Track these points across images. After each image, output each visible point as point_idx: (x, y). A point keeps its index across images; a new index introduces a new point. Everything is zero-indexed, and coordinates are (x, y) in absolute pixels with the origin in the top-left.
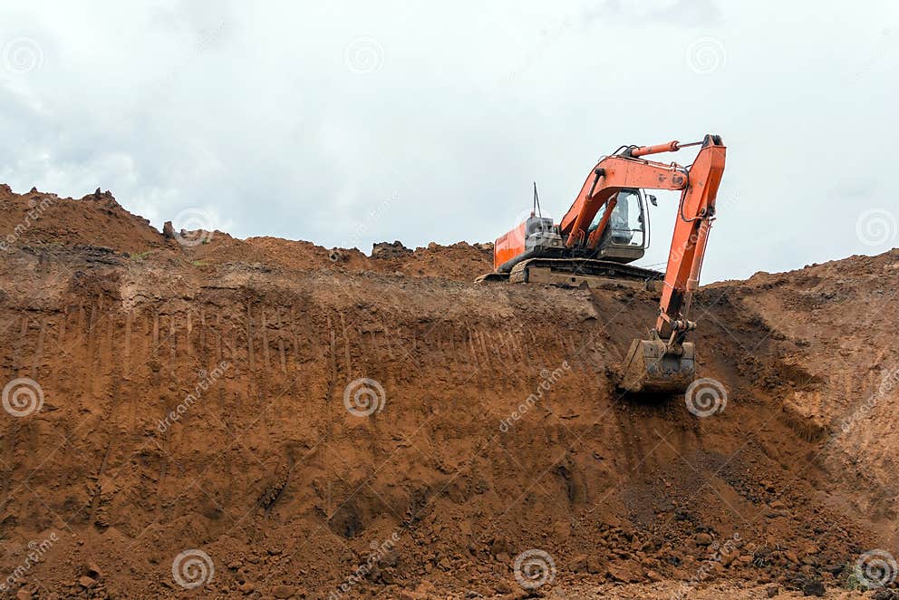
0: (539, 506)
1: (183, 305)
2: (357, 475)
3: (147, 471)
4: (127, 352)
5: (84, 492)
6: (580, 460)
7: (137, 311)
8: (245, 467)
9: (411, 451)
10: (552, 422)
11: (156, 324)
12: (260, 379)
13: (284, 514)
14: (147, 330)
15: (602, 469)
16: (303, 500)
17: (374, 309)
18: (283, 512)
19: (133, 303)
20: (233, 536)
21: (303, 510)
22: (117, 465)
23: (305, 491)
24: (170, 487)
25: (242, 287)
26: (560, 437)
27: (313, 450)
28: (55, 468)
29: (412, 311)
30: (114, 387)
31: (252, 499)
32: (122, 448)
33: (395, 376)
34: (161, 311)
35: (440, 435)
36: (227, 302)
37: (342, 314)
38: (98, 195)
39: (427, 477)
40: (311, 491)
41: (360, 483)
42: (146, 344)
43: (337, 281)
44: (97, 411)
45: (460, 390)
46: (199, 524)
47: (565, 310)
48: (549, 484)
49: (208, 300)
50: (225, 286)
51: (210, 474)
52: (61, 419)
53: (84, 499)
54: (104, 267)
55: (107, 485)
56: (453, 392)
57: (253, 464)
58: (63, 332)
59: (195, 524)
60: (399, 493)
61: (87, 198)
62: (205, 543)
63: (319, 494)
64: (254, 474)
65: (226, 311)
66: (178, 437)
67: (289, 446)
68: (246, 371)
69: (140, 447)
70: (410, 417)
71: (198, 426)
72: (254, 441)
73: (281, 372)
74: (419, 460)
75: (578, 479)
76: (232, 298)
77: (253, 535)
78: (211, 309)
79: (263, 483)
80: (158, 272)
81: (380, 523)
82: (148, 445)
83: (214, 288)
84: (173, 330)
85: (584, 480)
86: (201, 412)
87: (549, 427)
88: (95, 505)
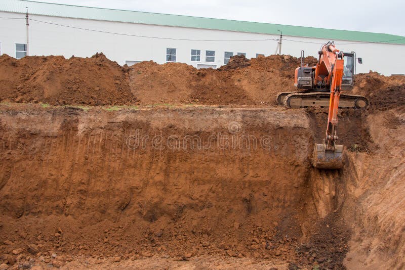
0: (234, 214)
1: (99, 131)
2: (156, 200)
3: (82, 196)
4: (78, 152)
5: (61, 203)
6: (256, 195)
7: (83, 135)
8: (114, 196)
9: (180, 190)
10: (247, 179)
11: (89, 140)
12: (124, 161)
13: (128, 214)
14: (86, 142)
15: (265, 200)
16: (134, 208)
17: (176, 128)
18: (127, 212)
19: (82, 131)
20: (109, 220)
21: (134, 212)
22: (72, 194)
23: (136, 205)
24: (89, 202)
25: (123, 121)
26: (249, 186)
27: (140, 190)
28: (53, 195)
29: (193, 128)
30: (72, 166)
31: (116, 207)
32: (74, 188)
33: (180, 158)
34: (92, 134)
35: (196, 183)
36: (116, 128)
37: (161, 132)
38: (97, 56)
39: (185, 201)
40: (137, 205)
41: (156, 203)
42: (84, 149)
43: (162, 115)
44: (67, 176)
45: (207, 164)
46: (98, 215)
48: (239, 205)
49: (108, 128)
50: (116, 121)
51: (101, 199)
52: (55, 179)
53: (61, 205)
54: (74, 116)
55: (69, 201)
56: (204, 165)
57: (118, 195)
58: (58, 145)
59: (96, 215)
60: (172, 207)
61: (93, 57)
62: (99, 221)
63: (141, 206)
64: (117, 199)
65: (115, 133)
66: (93, 184)
67: (131, 188)
68: (119, 158)
69: (79, 188)
70: (183, 176)
71: (100, 180)
72: (118, 186)
73: (132, 158)
74: (183, 194)
75: (253, 204)
76: (118, 126)
77: (116, 220)
78: (110, 132)
79: (120, 202)
80: (92, 117)
81: (163, 218)
82: (82, 187)
83: (112, 123)
84: (95, 142)
85: (256, 204)
86: (101, 174)
87: (245, 181)
88: (65, 207)
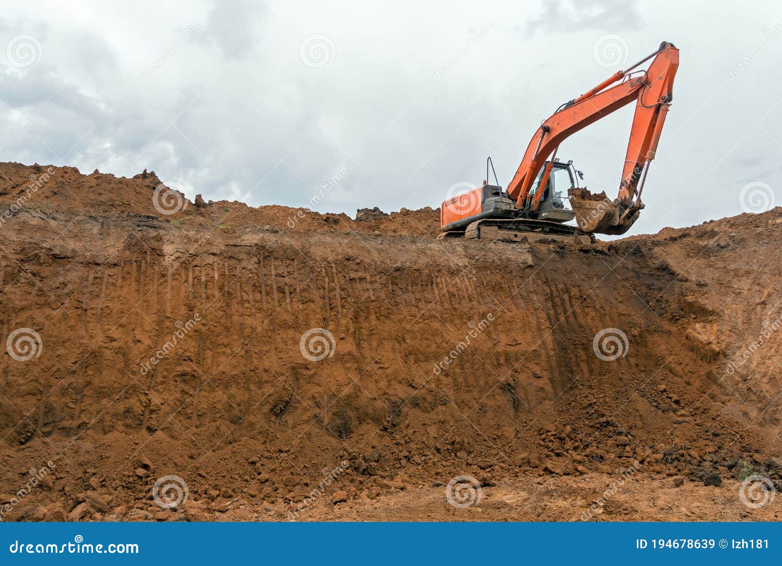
0: (490, 414)
1: (210, 259)
2: (346, 391)
3: (186, 388)
4: (169, 296)
5: (138, 404)
6: (522, 378)
7: (176, 265)
8: (260, 384)
9: (389, 371)
10: (500, 348)
11: (191, 275)
12: (270, 314)
13: (291, 422)
14: (184, 278)
15: (541, 385)
16: (305, 410)
17: (358, 261)
18: (290, 419)
19: (173, 258)
20: (252, 438)
21: (305, 417)
22: (163, 383)
23: (306, 403)
24: (201, 399)
25: (256, 245)
26: (507, 360)
27: (312, 372)
28: (116, 385)
29: (388, 261)
30: (159, 323)
31: (266, 409)
32: (166, 370)
33: (376, 313)
34: (195, 263)
35: (412, 359)
36: (244, 256)
37: (333, 265)
38: (145, 175)
39: (401, 391)
40: (311, 403)
41: (349, 397)
42: (183, 290)
43: (329, 239)
44: (148, 342)
45: (427, 324)
46: (227, 429)
47: (509, 260)
48: (498, 397)
49: (230, 255)
50: (243, 243)
51: (233, 390)
52: (120, 348)
53: (138, 409)
54: (151, 230)
55: (156, 399)
56: (421, 325)
57: (267, 382)
58: (120, 280)
59: (223, 428)
60: (379, 404)
61: (136, 177)
62: (231, 443)
63: (318, 405)
64: (268, 390)
65: (244, 264)
66: (209, 361)
67: (293, 368)
68: (260, 310)
69: (179, 369)
70: (388, 345)
71: (224, 352)
72: (267, 364)
73: (286, 310)
74: (395, 379)
75: (521, 394)
76: (248, 253)
77: (267, 437)
78: (233, 262)
79: (275, 397)
80: (192, 233)
81: (365, 427)
82: (187, 367)
83: (235, 246)
84: (203, 279)
85: (526, 394)
86: (226, 341)
87: (498, 352)
88: (147, 413)
